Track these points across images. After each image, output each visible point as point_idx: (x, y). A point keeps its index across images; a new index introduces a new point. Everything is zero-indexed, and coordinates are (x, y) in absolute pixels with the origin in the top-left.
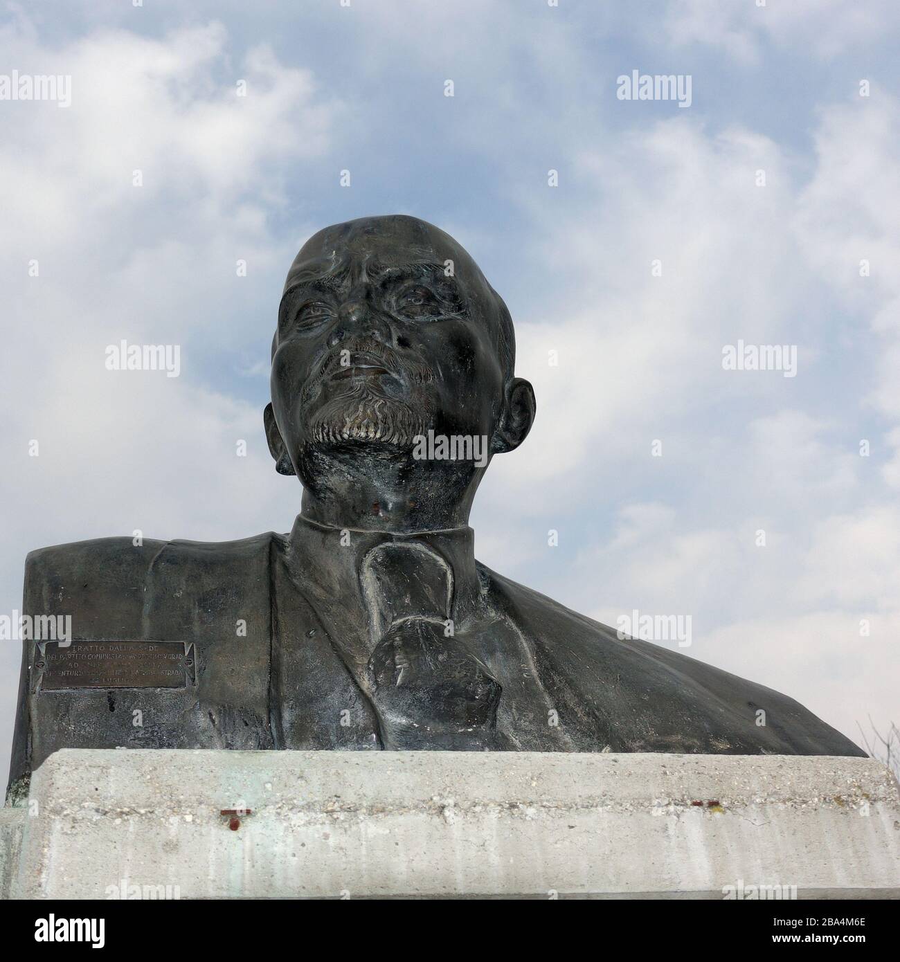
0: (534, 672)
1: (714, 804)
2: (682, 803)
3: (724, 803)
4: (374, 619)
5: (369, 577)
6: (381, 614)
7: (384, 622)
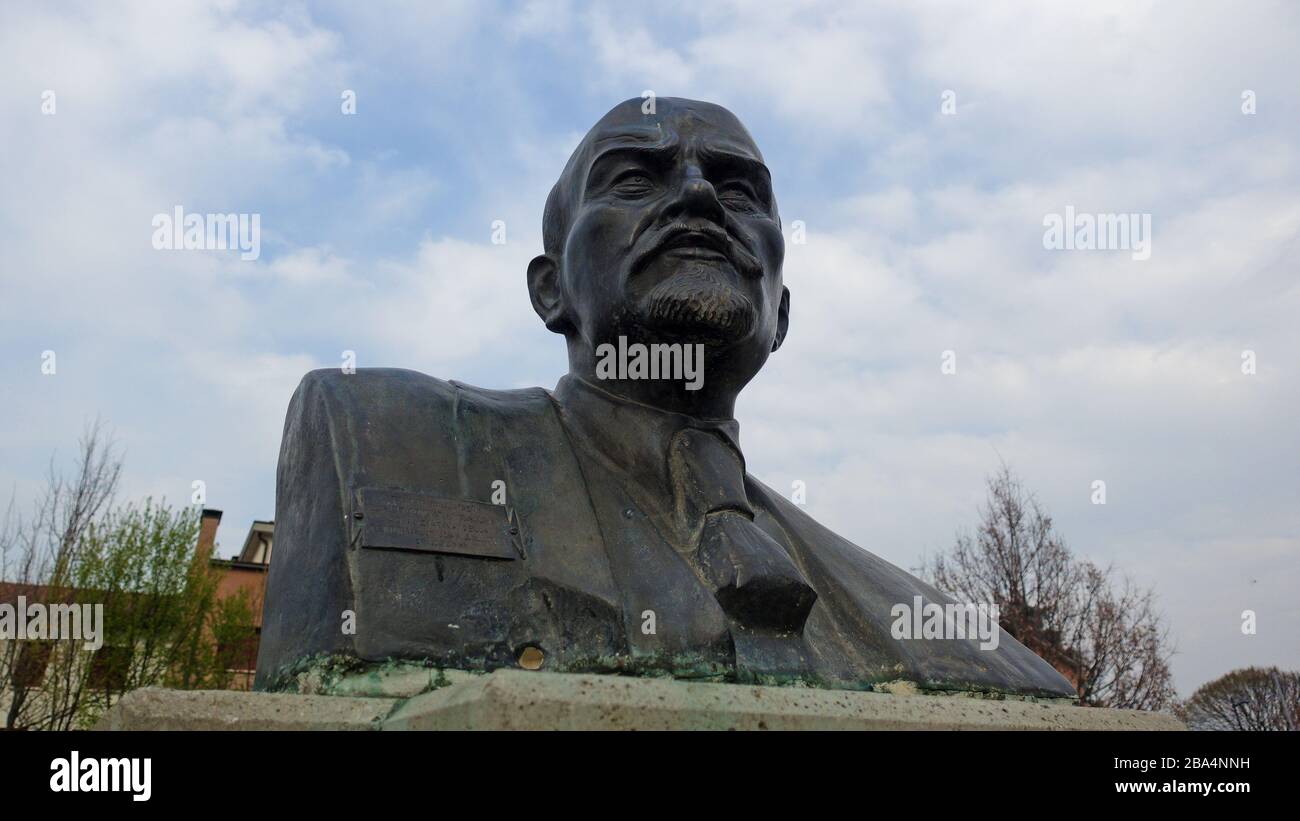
4: (680, 506)
5: (676, 461)
6: (688, 501)
7: (693, 510)
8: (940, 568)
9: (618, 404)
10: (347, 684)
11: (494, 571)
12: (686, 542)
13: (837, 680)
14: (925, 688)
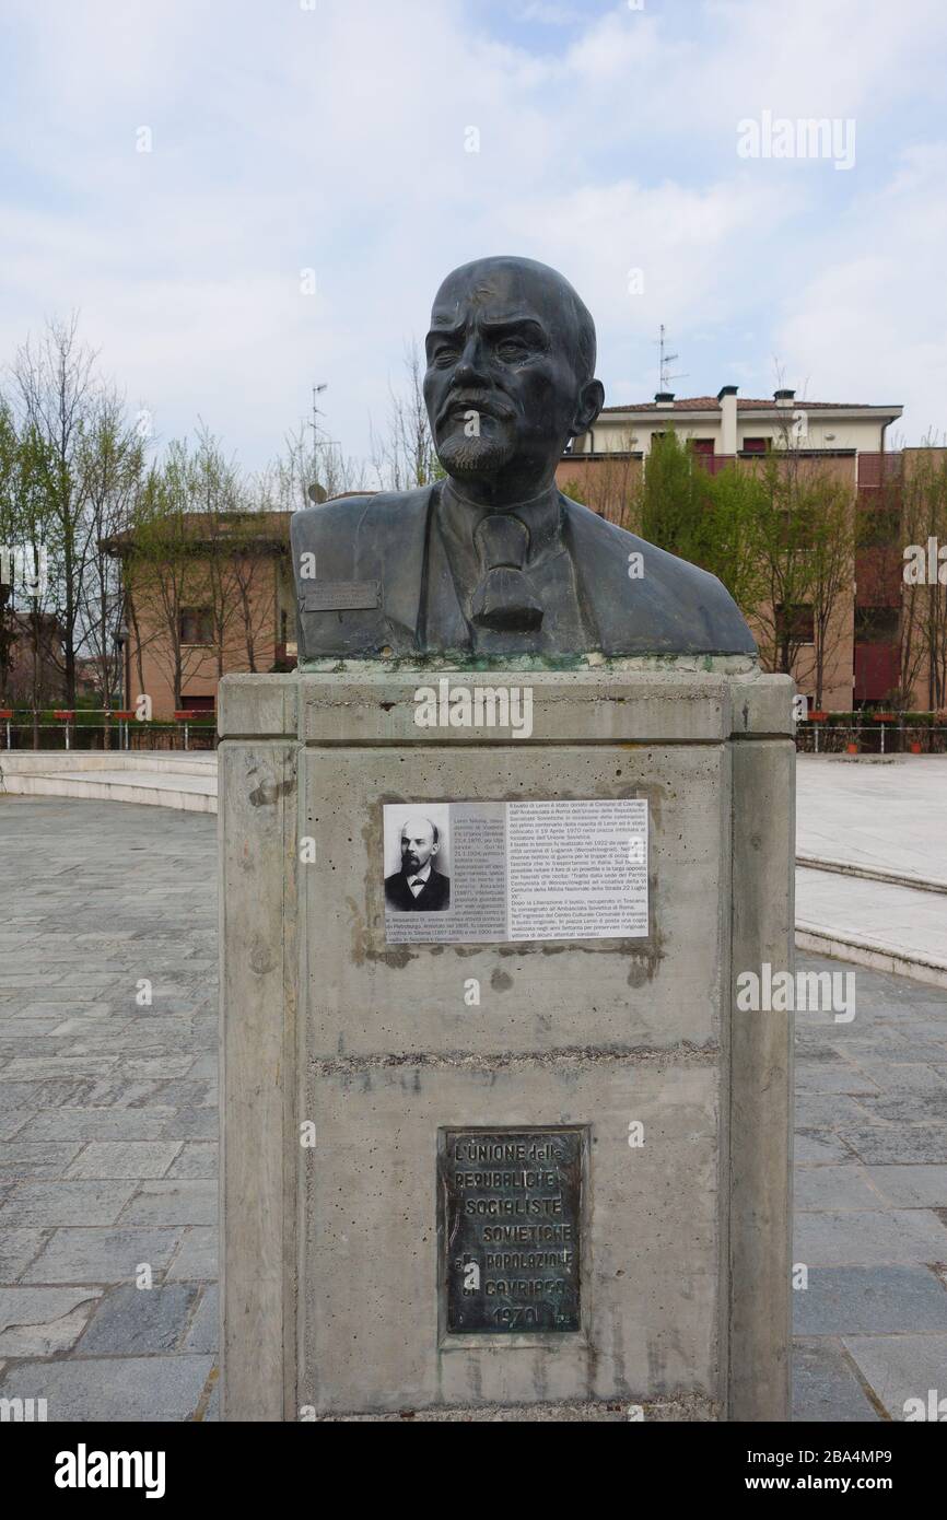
0: (575, 590)
1: (621, 700)
2: (605, 699)
3: (626, 699)
4: (483, 563)
5: (479, 538)
6: (485, 561)
7: (486, 567)
13: (557, 654)
14: (609, 657)
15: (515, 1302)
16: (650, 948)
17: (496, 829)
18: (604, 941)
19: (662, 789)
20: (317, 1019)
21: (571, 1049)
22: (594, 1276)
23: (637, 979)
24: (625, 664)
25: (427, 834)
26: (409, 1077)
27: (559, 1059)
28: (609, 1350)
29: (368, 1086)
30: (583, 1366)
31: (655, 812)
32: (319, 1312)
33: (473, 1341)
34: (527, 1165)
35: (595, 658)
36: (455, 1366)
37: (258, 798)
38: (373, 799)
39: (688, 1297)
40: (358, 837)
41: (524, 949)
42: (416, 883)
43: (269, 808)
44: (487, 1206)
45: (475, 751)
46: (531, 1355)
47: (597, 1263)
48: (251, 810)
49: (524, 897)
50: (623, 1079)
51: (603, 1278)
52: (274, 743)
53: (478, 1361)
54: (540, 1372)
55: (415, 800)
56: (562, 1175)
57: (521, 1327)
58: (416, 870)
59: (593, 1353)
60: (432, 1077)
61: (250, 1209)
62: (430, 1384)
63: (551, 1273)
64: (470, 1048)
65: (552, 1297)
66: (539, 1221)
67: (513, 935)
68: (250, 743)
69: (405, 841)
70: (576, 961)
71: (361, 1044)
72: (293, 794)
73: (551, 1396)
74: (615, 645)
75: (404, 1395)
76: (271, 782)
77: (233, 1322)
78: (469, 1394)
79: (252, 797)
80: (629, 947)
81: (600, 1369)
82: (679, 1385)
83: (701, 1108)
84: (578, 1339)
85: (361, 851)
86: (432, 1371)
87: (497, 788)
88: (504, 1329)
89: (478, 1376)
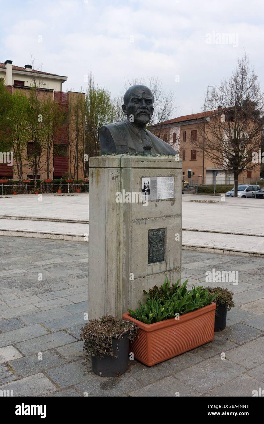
0: (152, 144)
2: (164, 161)
4: (140, 138)
5: (140, 134)
6: (141, 138)
7: (141, 139)
8: (214, 92)
9: (134, 127)
10: (117, 155)
11: (125, 146)
12: (140, 142)
13: (153, 154)
14: (161, 155)
15: (157, 257)
16: (174, 200)
17: (156, 182)
18: (168, 199)
19: (175, 175)
20: (133, 213)
21: (164, 216)
22: (167, 251)
23: (172, 204)
24: (163, 156)
25: (147, 182)
26: (145, 222)
27: (163, 218)
28: (168, 263)
29: (139, 224)
30: (165, 266)
31: (174, 179)
32: (133, 262)
33: (152, 264)
34: (158, 235)
35: (159, 155)
36: (150, 268)
37: (113, 178)
38: (140, 177)
39: (177, 253)
40: (138, 183)
41: (159, 200)
42: (146, 190)
43: (114, 180)
44: (154, 242)
45: (153, 169)
46: (159, 265)
47: (167, 249)
48: (112, 180)
49: (159, 192)
50: (170, 220)
51: (168, 251)
52: (115, 169)
53: (153, 267)
54: (160, 267)
55: (146, 177)
56: (162, 236)
57: (158, 261)
58: (146, 188)
59: (166, 263)
60: (148, 221)
61: (111, 252)
62: (147, 272)
63: (161, 252)
64: (152, 217)
65: (161, 256)
66: (160, 244)
67: (158, 199)
68: (112, 169)
69: (145, 184)
70: (165, 202)
71: (139, 217)
72: (118, 178)
73: (161, 271)
74: (161, 153)
75: (143, 274)
76: (115, 176)
77: (109, 273)
78: (152, 272)
79: (112, 178)
80: (171, 200)
81: (167, 266)
82: (176, 267)
83: (179, 224)
84: (164, 262)
85: (139, 185)
86: (147, 269)
87: (156, 175)
88: (155, 262)
89: (153, 269)
